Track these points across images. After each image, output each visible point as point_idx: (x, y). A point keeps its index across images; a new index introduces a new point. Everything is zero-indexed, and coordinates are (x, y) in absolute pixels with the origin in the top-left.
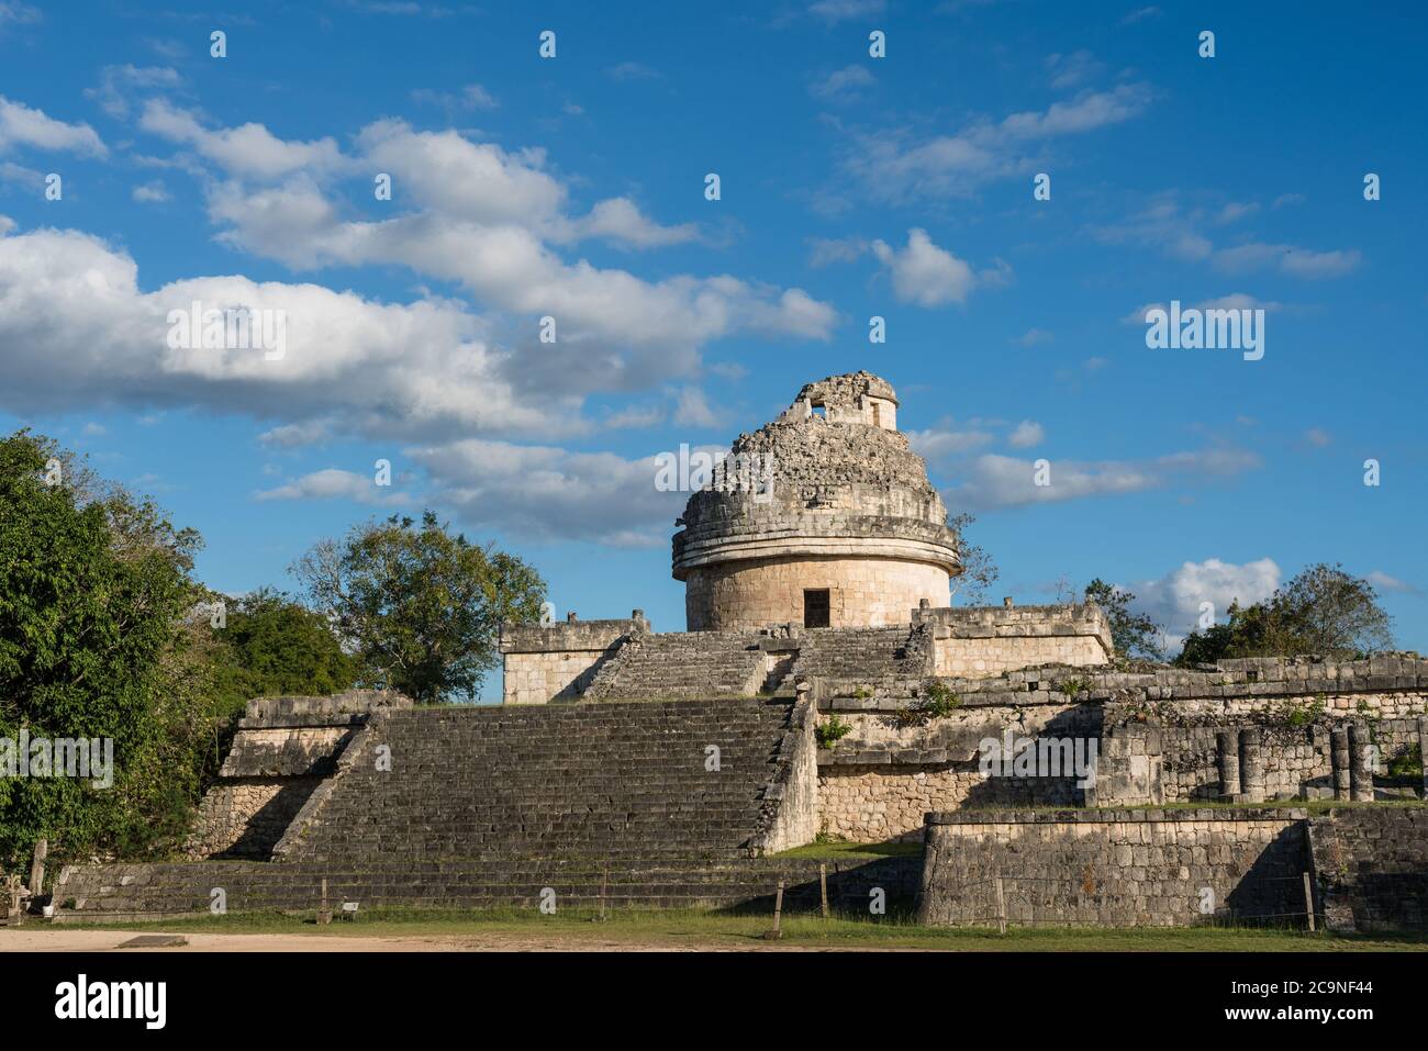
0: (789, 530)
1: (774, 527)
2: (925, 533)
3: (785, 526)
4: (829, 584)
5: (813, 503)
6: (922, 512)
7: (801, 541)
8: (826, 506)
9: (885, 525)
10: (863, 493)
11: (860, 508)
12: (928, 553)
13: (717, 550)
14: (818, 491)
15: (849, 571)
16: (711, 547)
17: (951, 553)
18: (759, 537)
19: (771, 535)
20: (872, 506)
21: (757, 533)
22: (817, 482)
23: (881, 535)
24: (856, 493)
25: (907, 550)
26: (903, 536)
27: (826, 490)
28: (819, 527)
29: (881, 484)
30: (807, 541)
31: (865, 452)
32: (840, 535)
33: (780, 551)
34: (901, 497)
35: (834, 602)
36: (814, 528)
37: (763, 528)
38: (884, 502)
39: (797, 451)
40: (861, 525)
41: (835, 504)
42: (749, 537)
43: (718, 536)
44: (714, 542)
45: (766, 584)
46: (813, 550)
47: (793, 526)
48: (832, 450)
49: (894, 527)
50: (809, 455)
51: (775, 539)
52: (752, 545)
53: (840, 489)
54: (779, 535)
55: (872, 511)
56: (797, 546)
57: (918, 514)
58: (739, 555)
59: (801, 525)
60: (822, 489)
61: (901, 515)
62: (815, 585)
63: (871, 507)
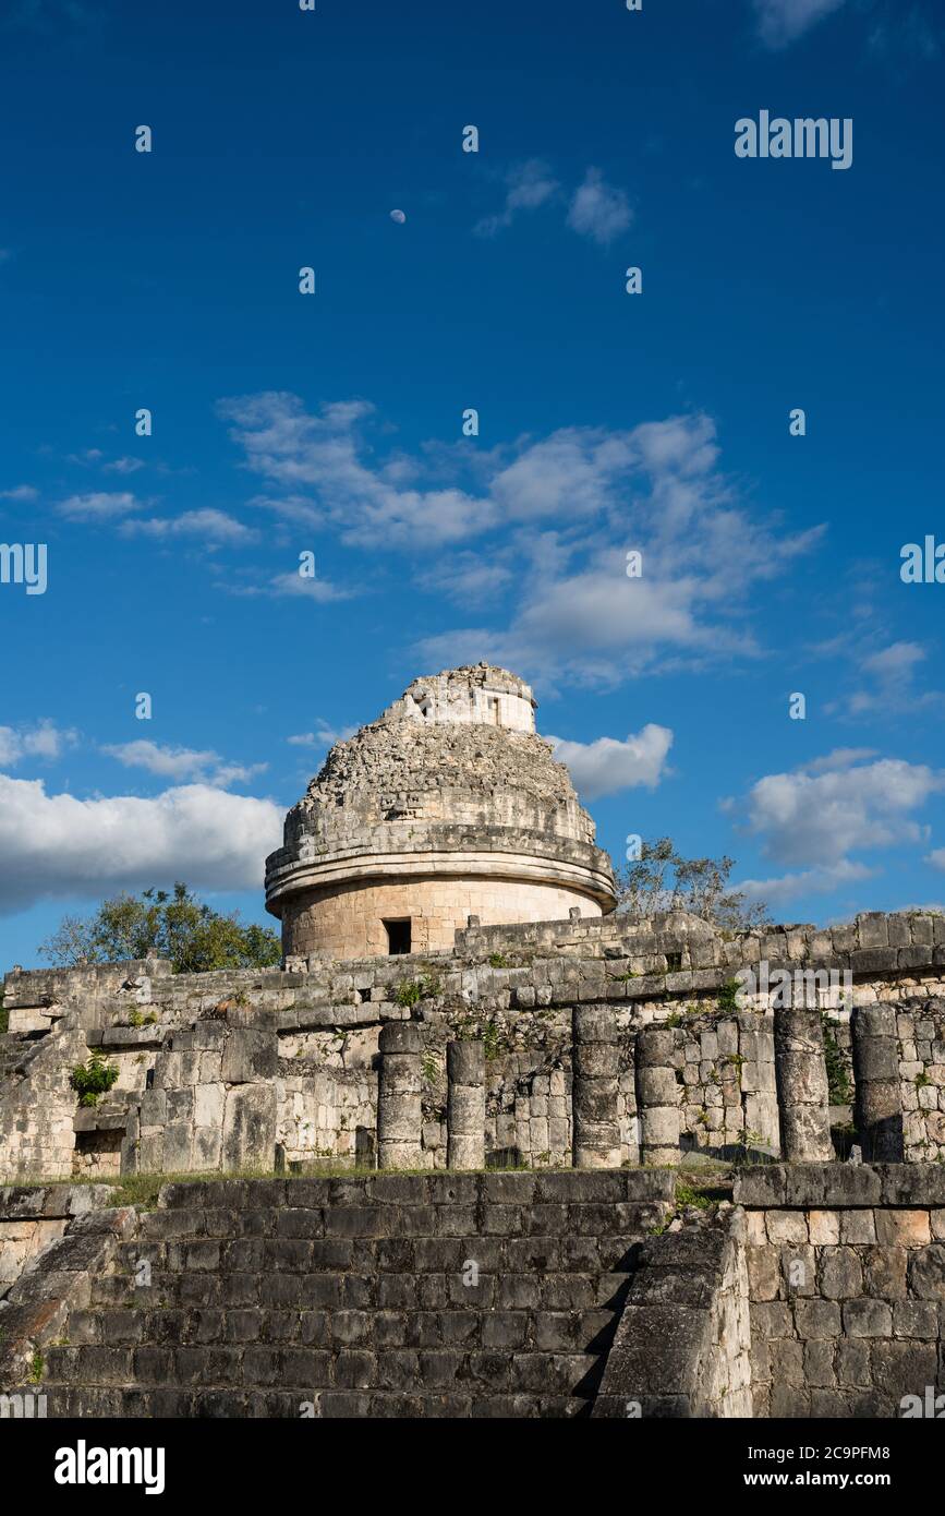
0: (361, 846)
1: (344, 844)
2: (539, 846)
3: (356, 842)
4: (410, 911)
5: (393, 814)
6: (542, 822)
7: (374, 859)
8: (409, 816)
9: (484, 835)
10: (456, 798)
11: (452, 817)
12: (544, 870)
13: (290, 878)
14: (398, 798)
15: (436, 894)
16: (285, 875)
17: (588, 873)
18: (328, 858)
19: (341, 855)
20: (468, 813)
21: (327, 852)
22: (399, 788)
23: (473, 848)
24: (447, 799)
25: (511, 867)
26: (506, 850)
27: (408, 797)
28: (395, 841)
29: (481, 789)
30: (381, 859)
31: (469, 752)
32: (420, 849)
33: (349, 873)
34: (510, 803)
35: (416, 934)
36: (390, 842)
37: (333, 847)
38: (486, 809)
39: (386, 756)
40: (447, 837)
41: (419, 813)
42: (319, 859)
43: (291, 861)
44: (287, 868)
45: (339, 916)
46: (387, 869)
47: (365, 842)
48: (427, 752)
49: (494, 838)
50: (400, 759)
51: (345, 859)
52: (322, 868)
53: (425, 795)
54: (349, 853)
55: (468, 818)
56: (369, 866)
57: (536, 823)
58: (309, 881)
59: (375, 840)
60: (403, 796)
61: (510, 824)
62: (395, 913)
63: (465, 815)
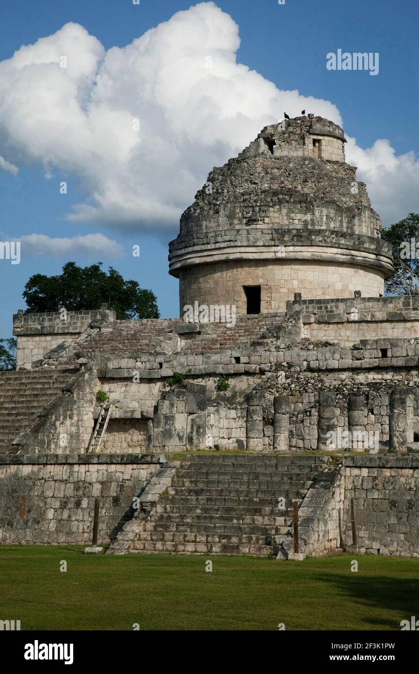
0: (230, 241)
1: (219, 239)
2: (343, 241)
3: (227, 238)
4: (261, 281)
5: (251, 221)
6: (345, 225)
7: (238, 250)
8: (260, 222)
9: (304, 236)
10: (290, 211)
11: (287, 223)
12: (344, 257)
13: (185, 257)
14: (253, 211)
15: (277, 272)
16: (182, 255)
17: (373, 256)
18: (209, 247)
19: (218, 245)
20: (298, 220)
21: (208, 243)
22: (254, 204)
23: (301, 244)
24: (284, 211)
25: (324, 255)
26: (321, 244)
27: (260, 210)
28: (251, 238)
29: (306, 203)
30: (242, 249)
31: (300, 178)
32: (267, 244)
33: (223, 257)
34: (325, 213)
35: (264, 296)
36: (248, 240)
37: (213, 240)
38: (308, 217)
39: (246, 180)
40: (283, 236)
41: (267, 220)
42: (204, 247)
43: (186, 247)
44: (183, 251)
45: (216, 283)
46: (245, 256)
47: (233, 238)
48: (272, 179)
49: (313, 237)
50: (255, 183)
51: (220, 249)
52: (206, 253)
53: (271, 209)
54: (222, 245)
55: (299, 225)
56: (234, 254)
57: (341, 226)
58: (197, 261)
59: (239, 237)
60: (257, 209)
61: (324, 228)
62: (251, 283)
63: (296, 222)
